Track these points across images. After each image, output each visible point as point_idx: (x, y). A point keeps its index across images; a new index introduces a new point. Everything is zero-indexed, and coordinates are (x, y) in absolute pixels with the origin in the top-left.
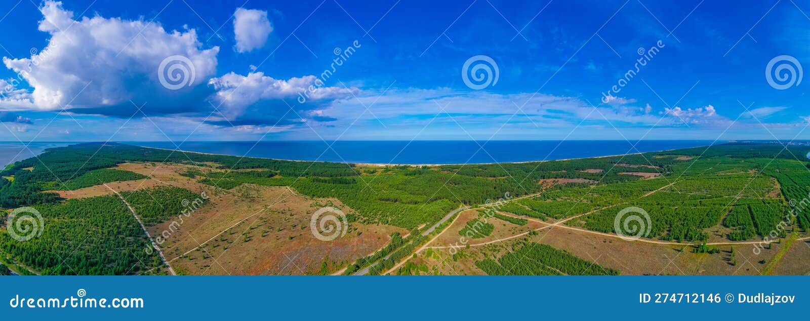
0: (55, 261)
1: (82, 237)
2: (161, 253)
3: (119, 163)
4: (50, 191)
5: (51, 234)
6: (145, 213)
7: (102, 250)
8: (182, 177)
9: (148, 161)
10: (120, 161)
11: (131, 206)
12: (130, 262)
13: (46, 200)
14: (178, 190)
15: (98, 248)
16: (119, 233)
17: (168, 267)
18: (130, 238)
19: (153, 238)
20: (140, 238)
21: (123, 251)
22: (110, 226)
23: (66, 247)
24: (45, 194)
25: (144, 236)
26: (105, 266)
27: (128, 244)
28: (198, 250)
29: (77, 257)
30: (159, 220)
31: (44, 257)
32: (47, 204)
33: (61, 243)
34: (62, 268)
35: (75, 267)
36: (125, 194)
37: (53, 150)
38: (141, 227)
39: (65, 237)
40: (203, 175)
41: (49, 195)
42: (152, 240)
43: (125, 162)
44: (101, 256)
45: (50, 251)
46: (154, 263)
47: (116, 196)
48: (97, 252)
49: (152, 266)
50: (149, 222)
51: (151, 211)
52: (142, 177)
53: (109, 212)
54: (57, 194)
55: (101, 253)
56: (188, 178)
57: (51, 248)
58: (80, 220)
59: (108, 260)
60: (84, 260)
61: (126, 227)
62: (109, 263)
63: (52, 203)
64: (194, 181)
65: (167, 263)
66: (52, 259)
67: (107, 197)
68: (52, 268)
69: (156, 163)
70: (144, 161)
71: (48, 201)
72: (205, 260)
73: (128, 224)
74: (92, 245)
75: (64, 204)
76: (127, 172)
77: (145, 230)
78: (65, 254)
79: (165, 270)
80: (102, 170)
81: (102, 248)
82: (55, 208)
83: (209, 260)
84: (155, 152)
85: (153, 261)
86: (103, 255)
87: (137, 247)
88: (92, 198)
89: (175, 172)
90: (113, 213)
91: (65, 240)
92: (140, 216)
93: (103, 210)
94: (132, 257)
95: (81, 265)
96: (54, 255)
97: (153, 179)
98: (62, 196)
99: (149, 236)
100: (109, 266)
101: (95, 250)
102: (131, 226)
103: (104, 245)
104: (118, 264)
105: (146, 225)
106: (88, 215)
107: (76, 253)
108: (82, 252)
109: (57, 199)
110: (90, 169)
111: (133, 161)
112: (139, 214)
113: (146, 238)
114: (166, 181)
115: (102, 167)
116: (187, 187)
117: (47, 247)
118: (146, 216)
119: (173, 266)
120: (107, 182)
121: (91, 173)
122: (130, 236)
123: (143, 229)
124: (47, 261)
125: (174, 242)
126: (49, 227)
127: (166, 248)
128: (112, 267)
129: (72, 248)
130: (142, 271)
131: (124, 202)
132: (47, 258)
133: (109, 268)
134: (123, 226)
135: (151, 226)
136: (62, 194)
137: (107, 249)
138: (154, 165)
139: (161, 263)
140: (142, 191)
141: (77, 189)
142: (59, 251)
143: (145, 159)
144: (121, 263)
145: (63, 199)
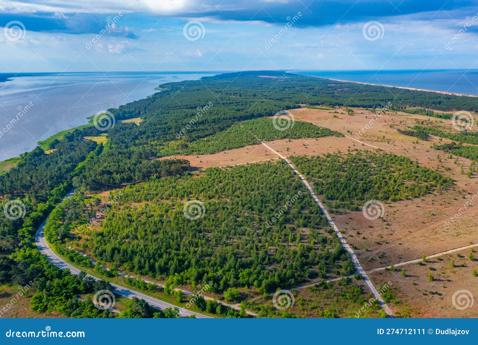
0: (186, 263)
1: (227, 226)
2: (354, 257)
3: (288, 108)
4: (172, 158)
5: (177, 224)
6: (331, 193)
7: (260, 245)
8: (403, 137)
9: (340, 105)
10: (291, 104)
11: (308, 179)
12: (303, 265)
13: (167, 171)
14: (393, 158)
15: (253, 242)
16: (287, 221)
17: (364, 279)
18: (304, 229)
19: (343, 233)
20: (321, 231)
21: (293, 248)
22: (273, 210)
23: (203, 241)
24: (165, 162)
25: (328, 229)
26: (263, 269)
27: (302, 239)
28: (421, 264)
29: (220, 256)
30: (355, 206)
31: (169, 260)
32: (169, 178)
33: (195, 236)
34: (199, 273)
35: (217, 270)
36: (299, 161)
37: (174, 86)
38: (322, 213)
39: (201, 227)
40: (446, 137)
41: (171, 163)
42: (340, 235)
43: (299, 107)
44: (257, 254)
45: (178, 249)
46: (342, 271)
47: (283, 163)
48: (252, 248)
49: (339, 273)
50: (338, 207)
51: (341, 190)
52: (327, 133)
53: (271, 188)
54: (186, 162)
55: (257, 249)
56: (415, 139)
57: (179, 245)
58: (224, 200)
59: (269, 259)
60: (231, 261)
61: (300, 213)
62: (270, 264)
63: (178, 176)
64: (427, 145)
65: (364, 273)
66: (181, 262)
67: (269, 165)
68: (182, 274)
69: (355, 109)
70: (333, 105)
71: (170, 173)
72: (433, 283)
73: (302, 208)
74: (244, 238)
75: (197, 177)
76: (303, 123)
77: (329, 218)
78: (202, 252)
79: (359, 283)
80: (259, 119)
81: (260, 242)
82: (183, 183)
83: (441, 284)
84: (354, 89)
85: (341, 267)
86: (261, 253)
87: (315, 243)
88: (243, 166)
89: (391, 127)
90: (277, 191)
91: (200, 232)
92: (323, 196)
93: (261, 186)
94: (307, 257)
95: (227, 267)
96: (184, 255)
97: (348, 136)
98: (193, 164)
99: (336, 229)
100: (271, 268)
101: (249, 246)
102: (307, 212)
103: (263, 238)
104: (285, 266)
105: (331, 212)
106: (237, 193)
107: (219, 251)
108: (228, 247)
109: (185, 169)
110: (241, 119)
111: (313, 104)
112: (321, 193)
113: (331, 232)
114: (372, 142)
115: (260, 115)
116: (411, 155)
117: (173, 243)
118: (332, 198)
119: (374, 280)
120: (269, 140)
121: (242, 126)
122: (305, 226)
123: (326, 219)
124: (173, 265)
125: (379, 244)
126: (173, 215)
127: (364, 250)
128: (276, 270)
129: (213, 242)
130: (322, 280)
131: (295, 174)
132: (173, 260)
133: (271, 271)
134: (294, 211)
135: (341, 214)
136: (193, 160)
137: (267, 244)
138: (351, 113)
139: (354, 271)
140: (328, 157)
141: (219, 151)
142: (192, 249)
143: (334, 101)
144: (289, 264)
145: (195, 169)
